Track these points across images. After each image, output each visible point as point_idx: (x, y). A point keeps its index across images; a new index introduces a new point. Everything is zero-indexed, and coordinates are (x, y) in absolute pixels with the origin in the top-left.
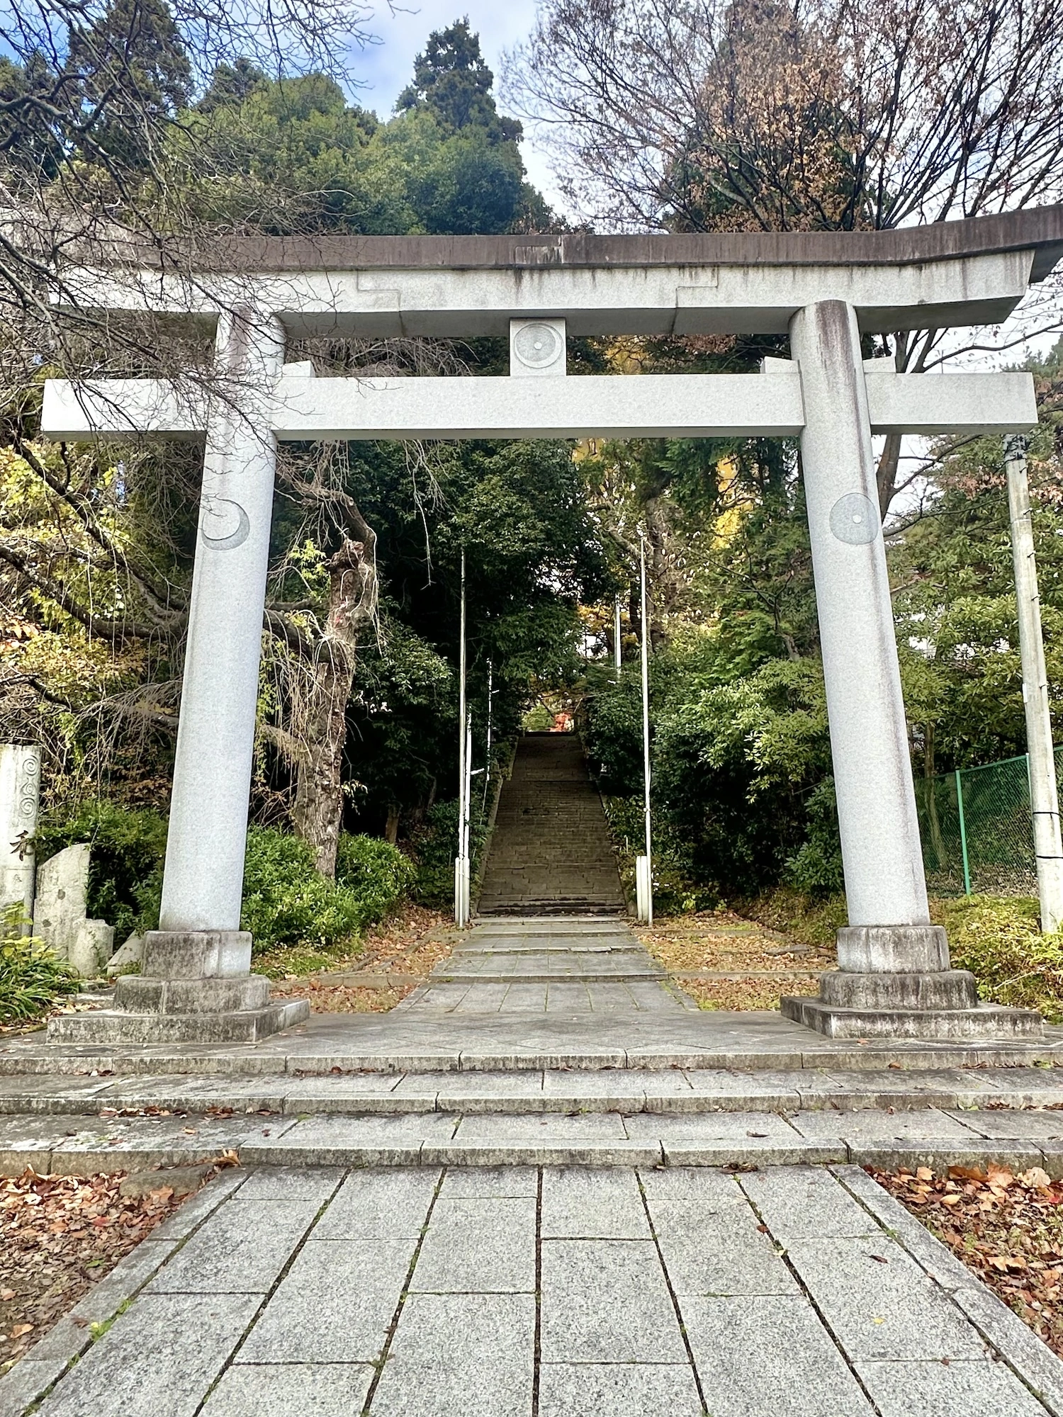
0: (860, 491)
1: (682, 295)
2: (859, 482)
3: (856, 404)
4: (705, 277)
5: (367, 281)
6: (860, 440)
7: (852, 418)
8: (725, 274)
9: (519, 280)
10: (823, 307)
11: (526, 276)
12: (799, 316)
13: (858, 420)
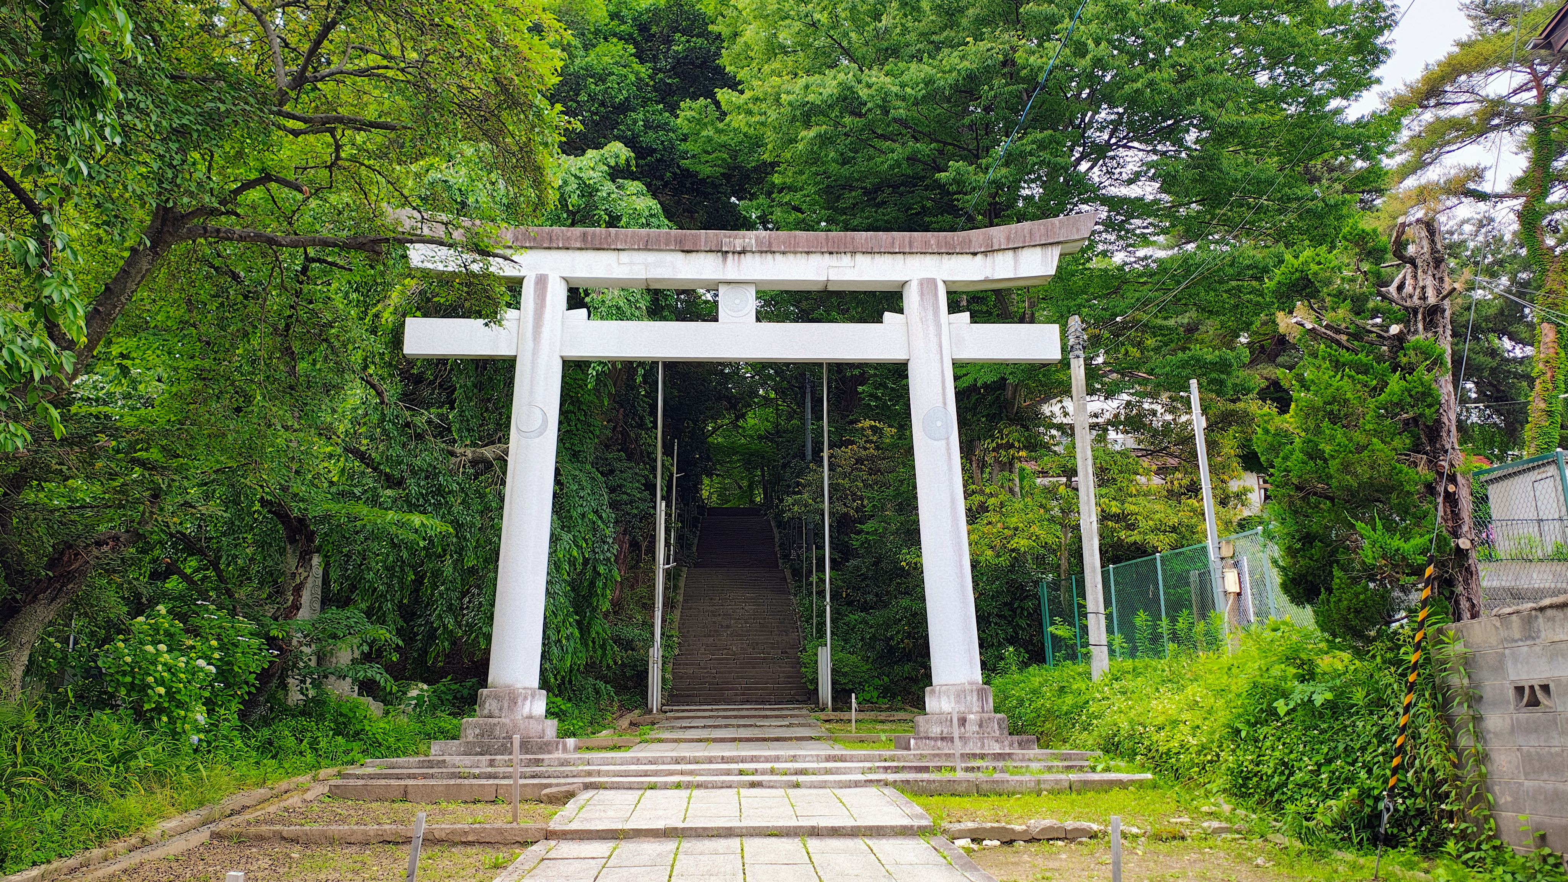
0: (941, 405)
1: (831, 271)
2: (941, 400)
3: (941, 347)
4: (846, 260)
5: (625, 257)
6: (943, 371)
7: (939, 357)
8: (859, 257)
9: (725, 259)
10: (922, 283)
11: (730, 255)
12: (907, 285)
13: (942, 358)
